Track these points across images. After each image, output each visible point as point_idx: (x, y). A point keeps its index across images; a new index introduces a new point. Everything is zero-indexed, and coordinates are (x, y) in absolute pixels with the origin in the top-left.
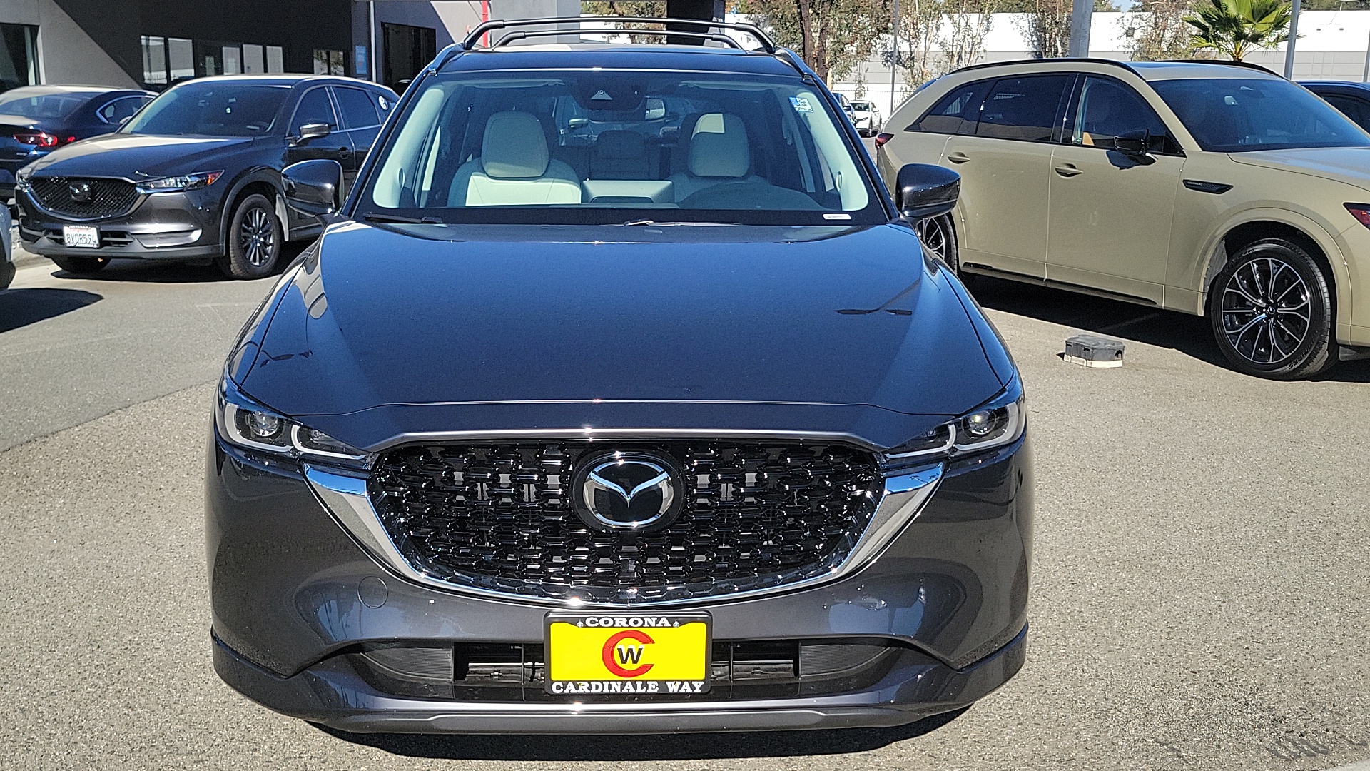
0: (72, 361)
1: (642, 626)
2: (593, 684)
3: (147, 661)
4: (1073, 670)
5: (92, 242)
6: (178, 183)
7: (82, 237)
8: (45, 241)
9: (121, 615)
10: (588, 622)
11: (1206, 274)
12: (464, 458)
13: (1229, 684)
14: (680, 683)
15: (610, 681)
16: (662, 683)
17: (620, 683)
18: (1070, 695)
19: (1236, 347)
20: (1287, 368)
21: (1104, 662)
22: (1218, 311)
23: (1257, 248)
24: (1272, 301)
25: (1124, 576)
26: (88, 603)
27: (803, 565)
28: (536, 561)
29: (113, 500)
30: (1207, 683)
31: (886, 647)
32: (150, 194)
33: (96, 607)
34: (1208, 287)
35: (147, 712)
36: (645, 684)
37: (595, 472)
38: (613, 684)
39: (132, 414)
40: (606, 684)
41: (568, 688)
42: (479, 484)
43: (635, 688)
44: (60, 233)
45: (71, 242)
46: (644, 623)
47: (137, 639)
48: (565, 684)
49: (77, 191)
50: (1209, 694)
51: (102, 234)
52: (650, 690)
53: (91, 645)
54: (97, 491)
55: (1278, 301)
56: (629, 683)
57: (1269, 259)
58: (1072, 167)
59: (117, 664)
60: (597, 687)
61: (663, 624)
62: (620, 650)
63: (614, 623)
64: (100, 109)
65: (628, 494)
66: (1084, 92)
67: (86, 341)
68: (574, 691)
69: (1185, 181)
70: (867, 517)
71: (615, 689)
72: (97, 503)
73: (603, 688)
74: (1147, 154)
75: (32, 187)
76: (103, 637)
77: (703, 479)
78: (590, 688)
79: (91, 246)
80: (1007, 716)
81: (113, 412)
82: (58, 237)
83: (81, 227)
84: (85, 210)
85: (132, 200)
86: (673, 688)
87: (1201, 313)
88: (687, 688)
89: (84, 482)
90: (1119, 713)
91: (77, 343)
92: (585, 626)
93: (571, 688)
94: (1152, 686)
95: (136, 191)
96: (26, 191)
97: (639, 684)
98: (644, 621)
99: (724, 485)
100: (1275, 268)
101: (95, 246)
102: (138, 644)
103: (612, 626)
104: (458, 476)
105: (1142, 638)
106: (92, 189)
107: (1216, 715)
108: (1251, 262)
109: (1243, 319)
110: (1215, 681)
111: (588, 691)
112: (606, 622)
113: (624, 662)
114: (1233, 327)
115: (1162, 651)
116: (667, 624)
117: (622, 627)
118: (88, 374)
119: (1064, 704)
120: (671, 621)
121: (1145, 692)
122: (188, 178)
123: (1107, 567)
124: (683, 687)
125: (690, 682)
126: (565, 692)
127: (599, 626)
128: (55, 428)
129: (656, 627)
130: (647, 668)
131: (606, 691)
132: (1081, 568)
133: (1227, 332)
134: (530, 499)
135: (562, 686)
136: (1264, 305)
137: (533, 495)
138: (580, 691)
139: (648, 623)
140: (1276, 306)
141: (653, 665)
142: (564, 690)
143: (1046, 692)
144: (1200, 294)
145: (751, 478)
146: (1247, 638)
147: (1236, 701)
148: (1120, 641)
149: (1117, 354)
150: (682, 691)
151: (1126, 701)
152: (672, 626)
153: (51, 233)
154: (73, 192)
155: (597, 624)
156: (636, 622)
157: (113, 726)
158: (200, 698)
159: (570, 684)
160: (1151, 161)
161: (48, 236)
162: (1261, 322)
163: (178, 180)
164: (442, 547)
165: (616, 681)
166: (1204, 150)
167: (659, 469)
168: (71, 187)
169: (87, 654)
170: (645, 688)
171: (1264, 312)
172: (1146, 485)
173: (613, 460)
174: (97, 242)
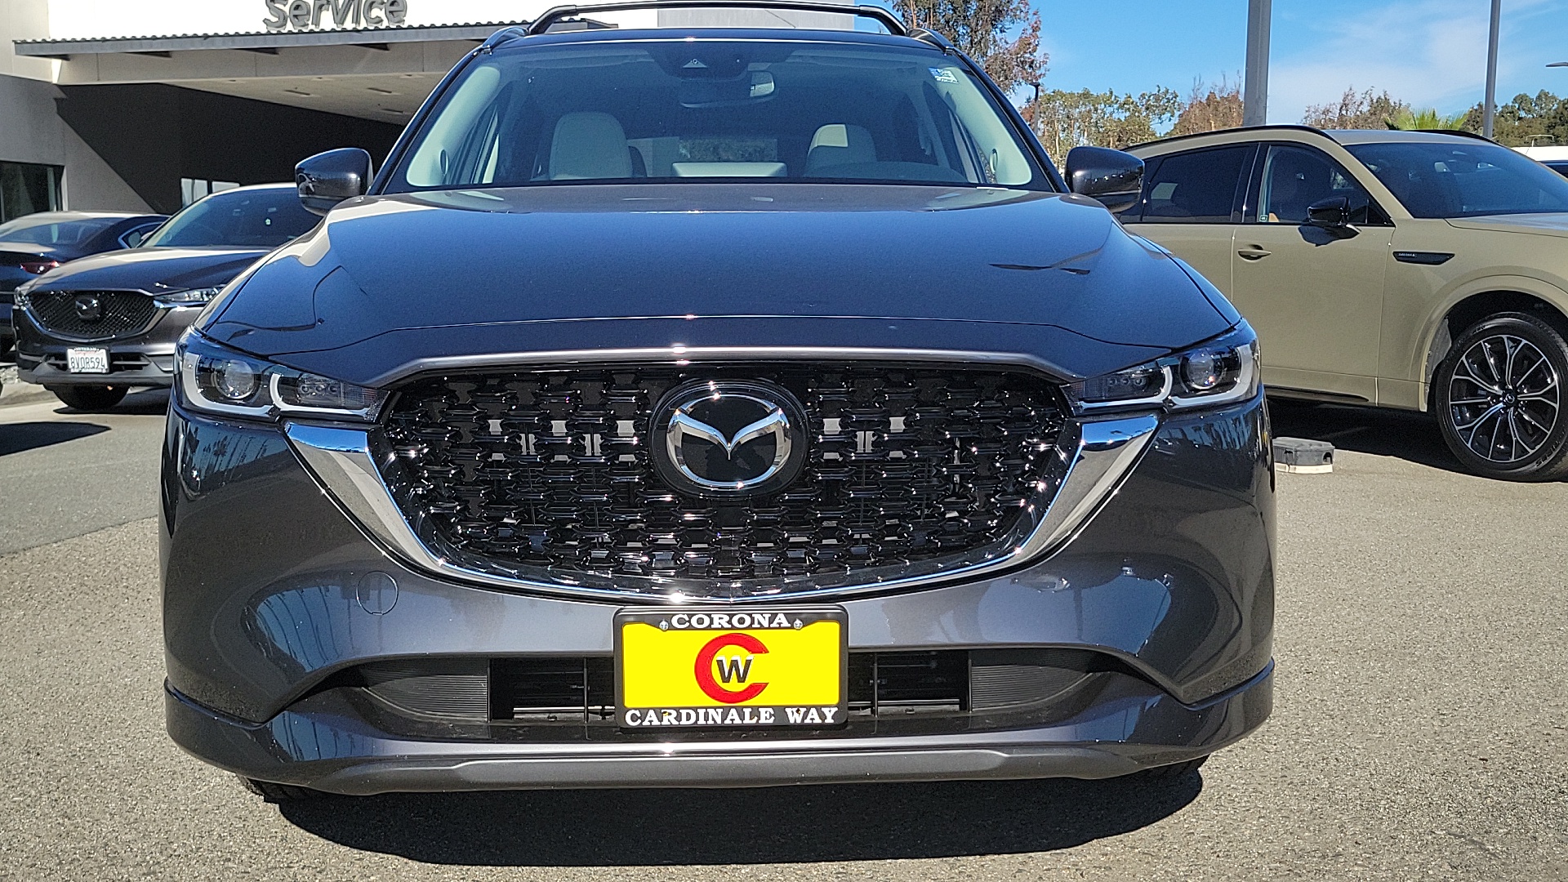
0: (62, 484)
1: (750, 627)
2: (684, 712)
3: (100, 768)
4: (1323, 760)
5: (100, 366)
6: (204, 296)
7: (88, 360)
8: (45, 368)
9: (74, 721)
10: (674, 621)
11: (1427, 361)
12: (502, 396)
13: (1534, 771)
14: (803, 710)
15: (706, 708)
16: (780, 710)
17: (720, 711)
18: (1324, 786)
19: (1469, 445)
20: (1534, 466)
21: (1362, 750)
22: (1445, 403)
23: (1488, 325)
24: (1511, 387)
25: (1372, 664)
26: (34, 710)
27: (971, 549)
28: (602, 545)
29: (87, 610)
30: (1504, 771)
31: (1088, 673)
32: (170, 308)
33: (43, 714)
34: (1431, 376)
35: (88, 821)
36: (755, 711)
37: (683, 411)
38: (711, 711)
39: (126, 530)
40: (702, 712)
41: (648, 718)
42: (523, 436)
43: (742, 717)
44: (64, 357)
45: (76, 366)
46: (753, 622)
47: (91, 745)
48: (644, 712)
49: (85, 307)
50: (1509, 782)
51: (112, 357)
52: (763, 721)
53: (29, 752)
54: (69, 602)
55: (1517, 385)
56: (733, 711)
57: (1504, 337)
58: (1259, 248)
59: (59, 771)
60: (688, 717)
61: (780, 624)
62: (720, 663)
63: (712, 622)
64: (123, 236)
65: (729, 440)
66: (1268, 163)
67: (83, 467)
68: (656, 722)
69: (1396, 254)
70: (1057, 483)
71: (713, 719)
72: (66, 614)
73: (697, 719)
74: (1349, 226)
75: (32, 304)
76: (45, 744)
77: (832, 425)
78: (679, 718)
79: (99, 371)
80: (1244, 809)
81: (103, 529)
82: (61, 363)
83: (88, 349)
84: (92, 330)
85: (149, 317)
86: (794, 718)
87: (1424, 408)
88: (814, 717)
89: (54, 595)
90: (1393, 804)
91: (72, 468)
92: (671, 628)
93: (652, 719)
94: (1432, 775)
95: (154, 306)
96: (25, 309)
97: (747, 711)
98: (753, 620)
99: (860, 434)
100: (1512, 347)
101: (104, 371)
102: (90, 751)
103: (709, 628)
104: (495, 426)
105: (1408, 726)
106: (102, 306)
107: (1523, 804)
108: (1481, 341)
109: (1476, 411)
110: (1513, 768)
111: (675, 723)
112: (700, 621)
113: (726, 680)
114: (1463, 421)
115: (1437, 738)
116: (785, 624)
117: (723, 628)
118: (80, 495)
119: (1318, 795)
120: (791, 618)
121: (1423, 781)
122: (215, 290)
123: (1349, 656)
124: (810, 716)
125: (818, 708)
126: (644, 724)
127: (691, 628)
128: (29, 545)
129: (769, 628)
130: (756, 689)
131: (702, 721)
132: (1316, 657)
133: (1457, 428)
134: (593, 453)
135: (639, 715)
136: (1501, 393)
137: (598, 450)
138: (665, 722)
139: (759, 623)
140: (1515, 392)
141: (767, 684)
142: (642, 721)
143: (1292, 783)
144: (1422, 385)
145: (897, 424)
146: (1546, 724)
147: (1546, 788)
148: (1380, 729)
149: (1325, 457)
150: (808, 721)
151: (1400, 791)
152: (792, 627)
153: (53, 358)
154: (80, 308)
155: (688, 624)
156: (742, 621)
157: (39, 837)
158: (162, 806)
159: (651, 712)
160: (1353, 234)
161: (49, 361)
162: (1498, 413)
163: (205, 292)
164: (472, 528)
165: (715, 708)
166: (1415, 217)
167: (770, 406)
168: (77, 303)
169: (21, 762)
170: (756, 718)
171: (1501, 402)
172: (1383, 578)
173: (708, 392)
174: (106, 367)
